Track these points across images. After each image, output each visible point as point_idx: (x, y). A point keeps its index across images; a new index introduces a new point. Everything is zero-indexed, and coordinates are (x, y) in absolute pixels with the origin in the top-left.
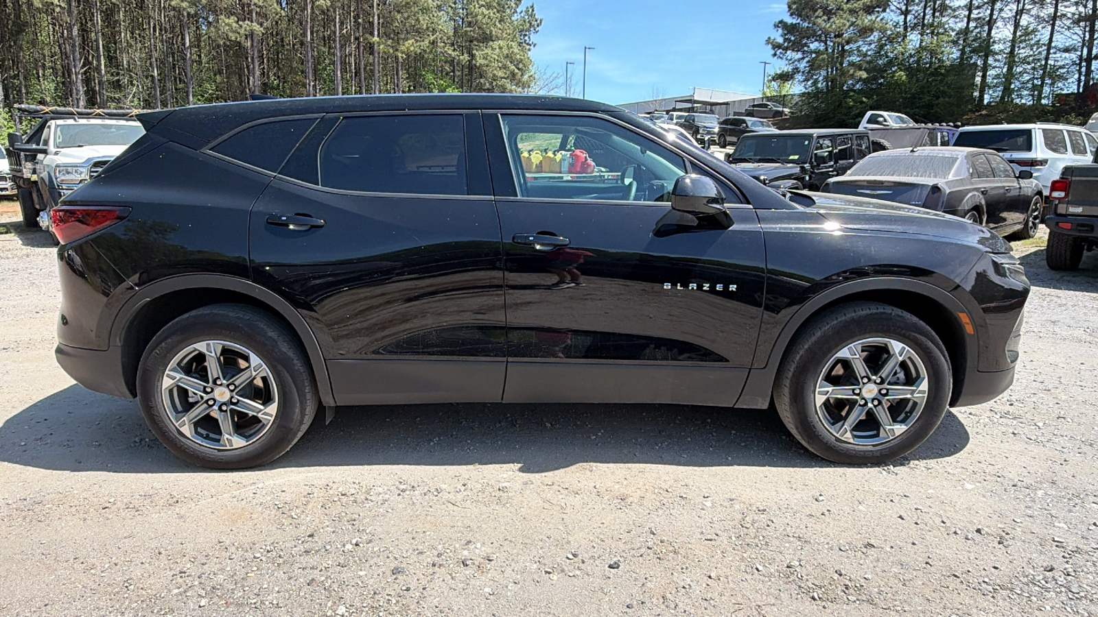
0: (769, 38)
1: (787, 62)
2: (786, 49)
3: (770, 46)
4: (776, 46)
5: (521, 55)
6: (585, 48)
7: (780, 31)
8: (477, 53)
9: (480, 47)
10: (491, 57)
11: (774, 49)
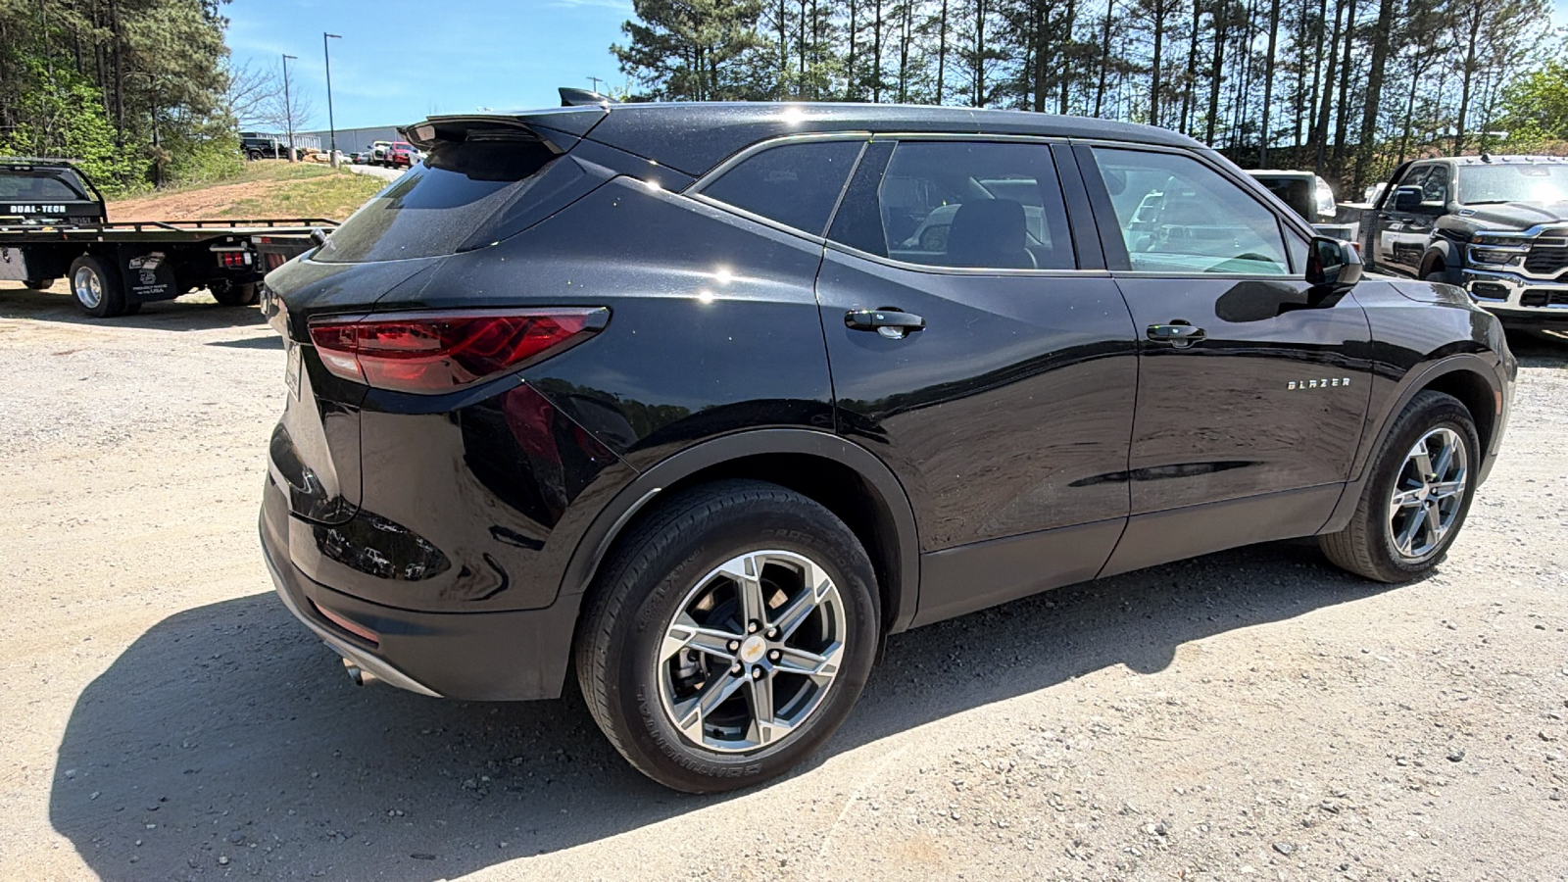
0: (613, 45)
1: (639, 81)
2: (638, 62)
3: (616, 56)
4: (624, 57)
5: (212, 37)
6: (326, 35)
7: (630, 35)
8: (128, 25)
9: (129, 14)
10: (158, 34)
11: (621, 61)
